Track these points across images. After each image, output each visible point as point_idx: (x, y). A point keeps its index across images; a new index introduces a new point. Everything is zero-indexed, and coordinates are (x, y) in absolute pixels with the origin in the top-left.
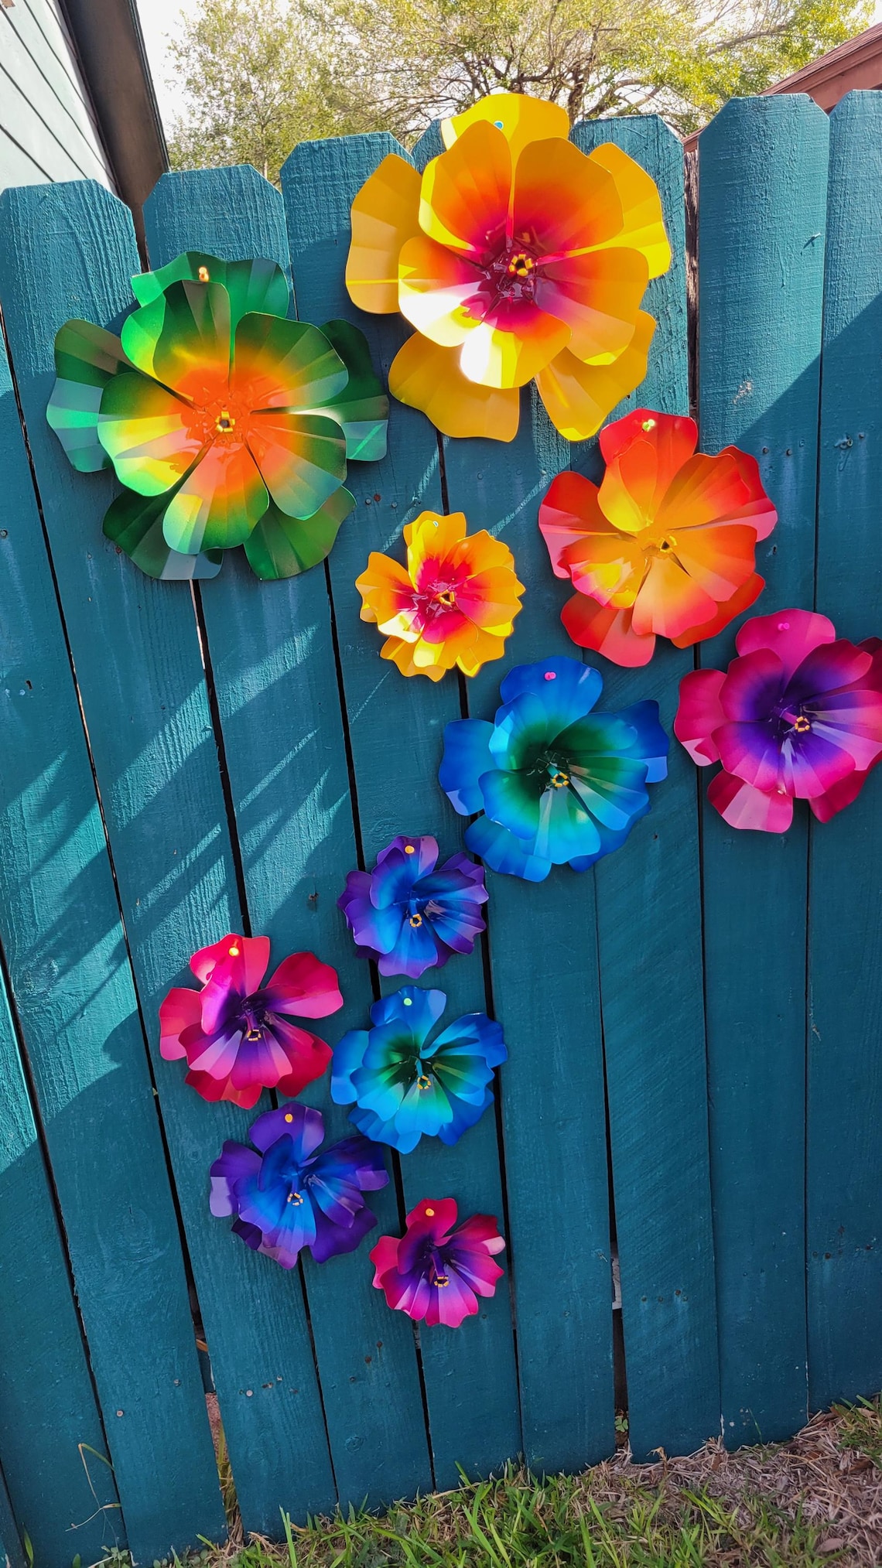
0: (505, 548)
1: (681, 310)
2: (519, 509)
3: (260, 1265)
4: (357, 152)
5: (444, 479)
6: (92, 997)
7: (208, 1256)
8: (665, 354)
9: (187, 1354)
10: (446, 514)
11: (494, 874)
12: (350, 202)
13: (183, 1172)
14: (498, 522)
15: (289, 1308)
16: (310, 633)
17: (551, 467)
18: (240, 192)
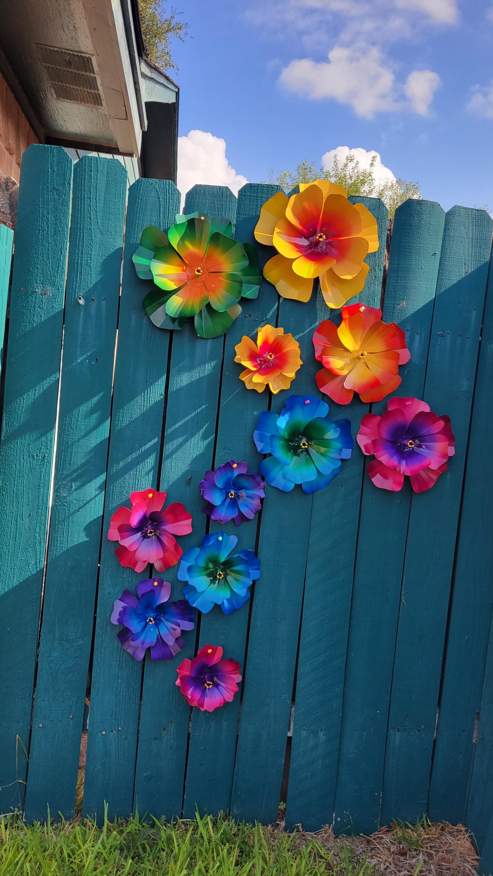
0: (298, 344)
1: (381, 269)
2: (305, 332)
3: (125, 660)
4: (267, 190)
5: (278, 315)
6: (85, 505)
7: (102, 650)
8: (372, 285)
9: (80, 701)
10: (276, 326)
11: (269, 486)
12: (261, 206)
13: (102, 601)
14: (297, 335)
15: (133, 689)
16: (212, 364)
17: (322, 317)
18: (222, 195)
